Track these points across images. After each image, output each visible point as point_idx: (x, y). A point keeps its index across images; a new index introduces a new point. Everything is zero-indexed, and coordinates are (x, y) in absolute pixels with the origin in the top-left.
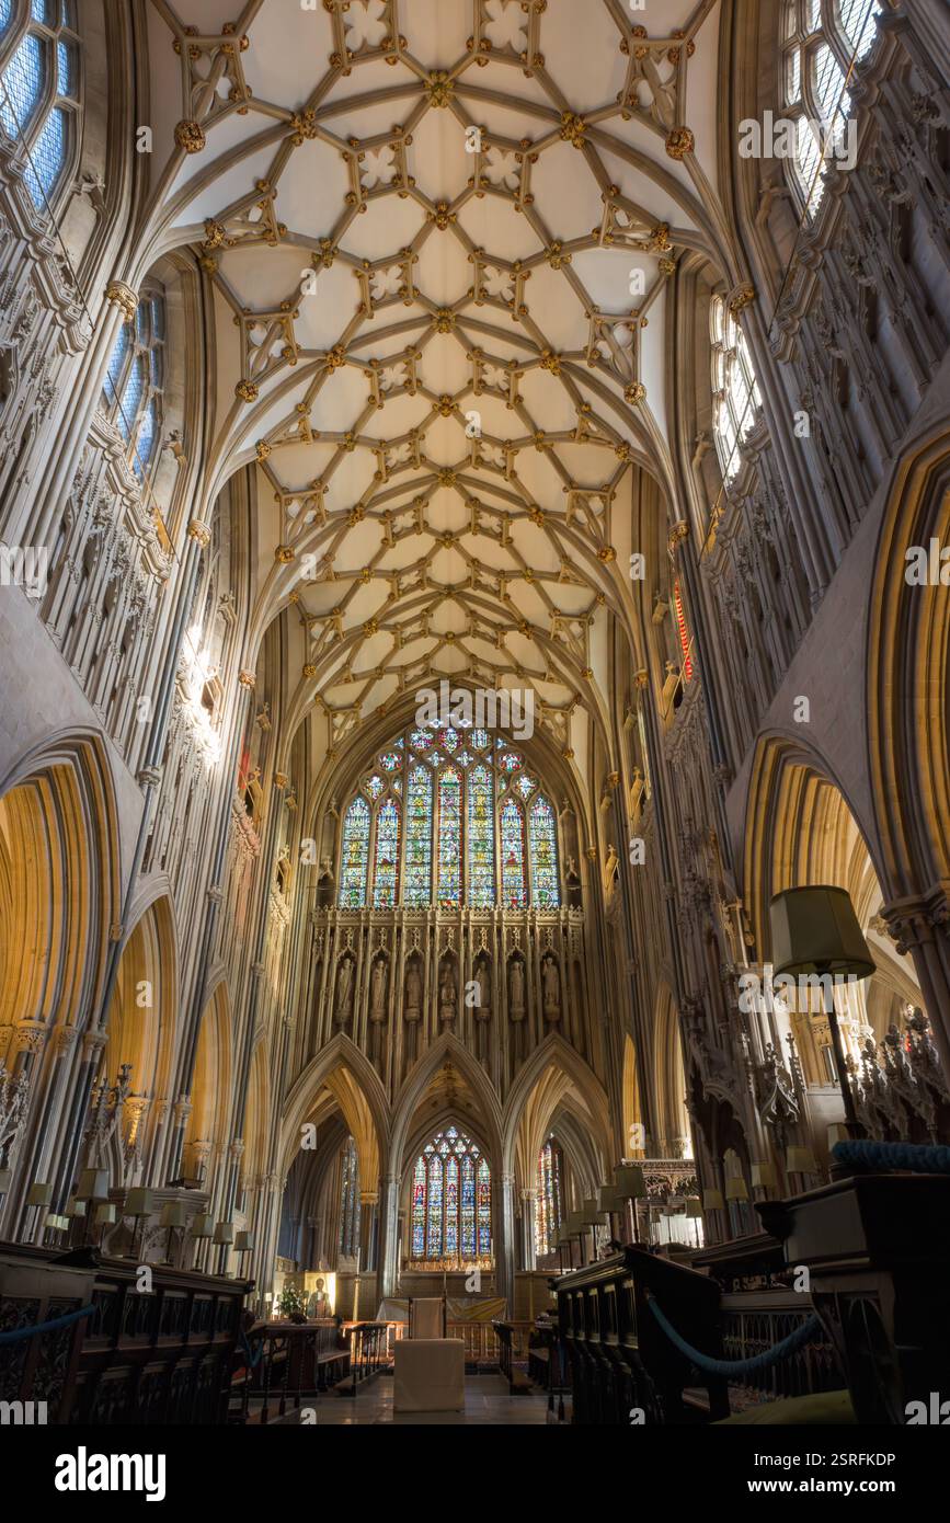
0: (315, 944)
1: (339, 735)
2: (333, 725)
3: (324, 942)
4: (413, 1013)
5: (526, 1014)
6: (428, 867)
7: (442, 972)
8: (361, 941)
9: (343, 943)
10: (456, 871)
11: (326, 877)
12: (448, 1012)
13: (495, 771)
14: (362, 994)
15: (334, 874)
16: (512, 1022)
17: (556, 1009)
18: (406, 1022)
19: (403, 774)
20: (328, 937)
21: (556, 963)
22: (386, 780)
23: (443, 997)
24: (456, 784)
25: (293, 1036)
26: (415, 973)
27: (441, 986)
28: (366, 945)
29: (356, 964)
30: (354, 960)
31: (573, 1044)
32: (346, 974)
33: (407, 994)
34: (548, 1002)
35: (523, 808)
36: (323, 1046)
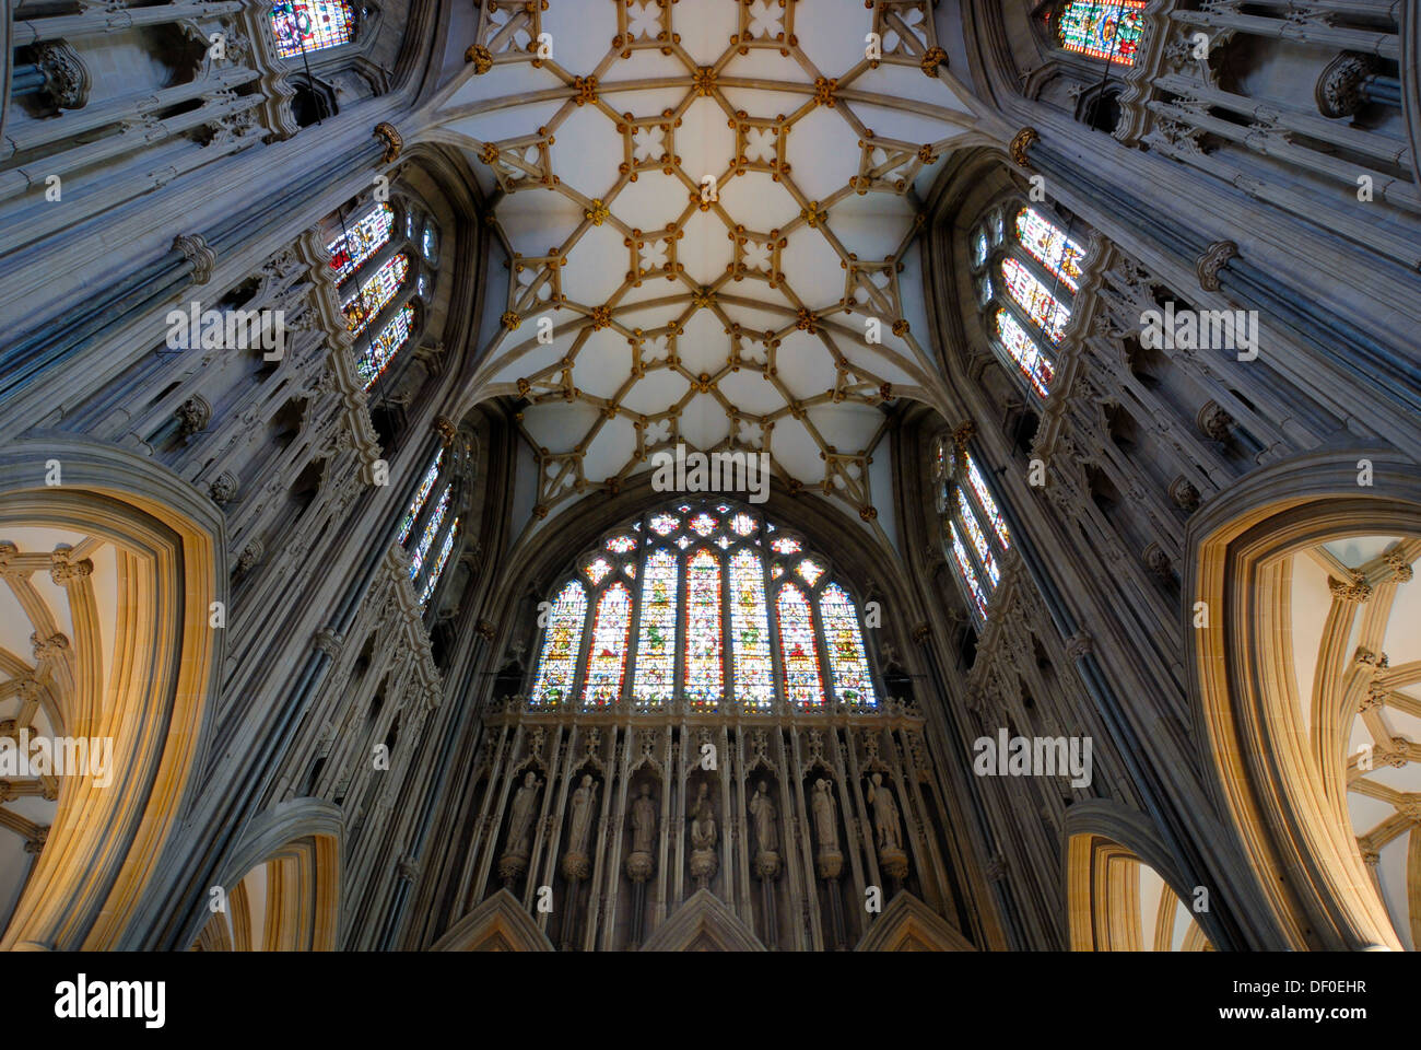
0: (480, 752)
1: (551, 491)
2: (545, 473)
3: (495, 748)
4: (640, 860)
5: (847, 865)
6: (672, 659)
7: (691, 800)
8: (557, 744)
9: (526, 750)
10: (716, 664)
11: (515, 666)
12: (703, 859)
13: (769, 557)
14: (549, 827)
15: (527, 667)
16: (822, 882)
17: (901, 856)
18: (626, 875)
19: (639, 556)
20: (503, 739)
21: (887, 783)
22: (616, 560)
23: (694, 833)
24: (712, 568)
25: (412, 892)
26: (646, 799)
27: (689, 820)
28: (563, 752)
29: (545, 781)
30: (541, 775)
31: (943, 915)
32: (525, 798)
33: (630, 830)
34: (885, 844)
35: (812, 595)
36: (465, 912)
